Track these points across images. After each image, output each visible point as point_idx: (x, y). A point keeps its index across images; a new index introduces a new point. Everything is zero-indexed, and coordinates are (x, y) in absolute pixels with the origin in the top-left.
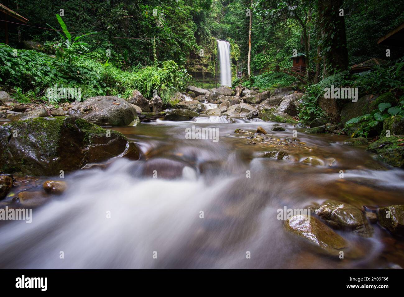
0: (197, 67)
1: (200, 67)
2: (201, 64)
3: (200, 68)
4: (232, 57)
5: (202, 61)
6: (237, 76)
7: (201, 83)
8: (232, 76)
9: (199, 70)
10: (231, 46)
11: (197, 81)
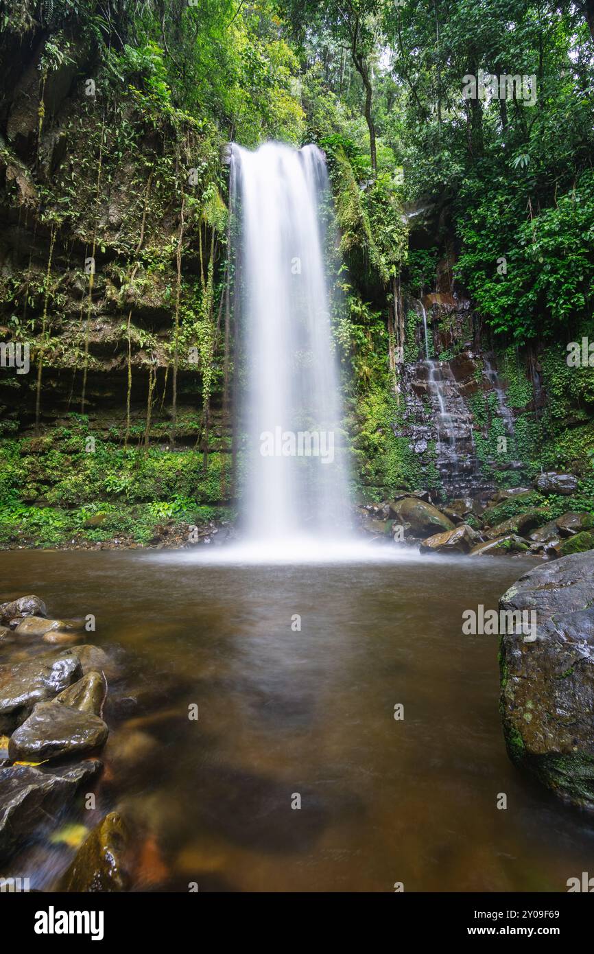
0: (86, 332)
1: (107, 331)
2: (114, 312)
3: (111, 338)
4: (345, 241)
5: (118, 284)
6: (397, 389)
7: (131, 451)
8: (360, 388)
9: (98, 350)
10: (332, 164)
11: (106, 435)
